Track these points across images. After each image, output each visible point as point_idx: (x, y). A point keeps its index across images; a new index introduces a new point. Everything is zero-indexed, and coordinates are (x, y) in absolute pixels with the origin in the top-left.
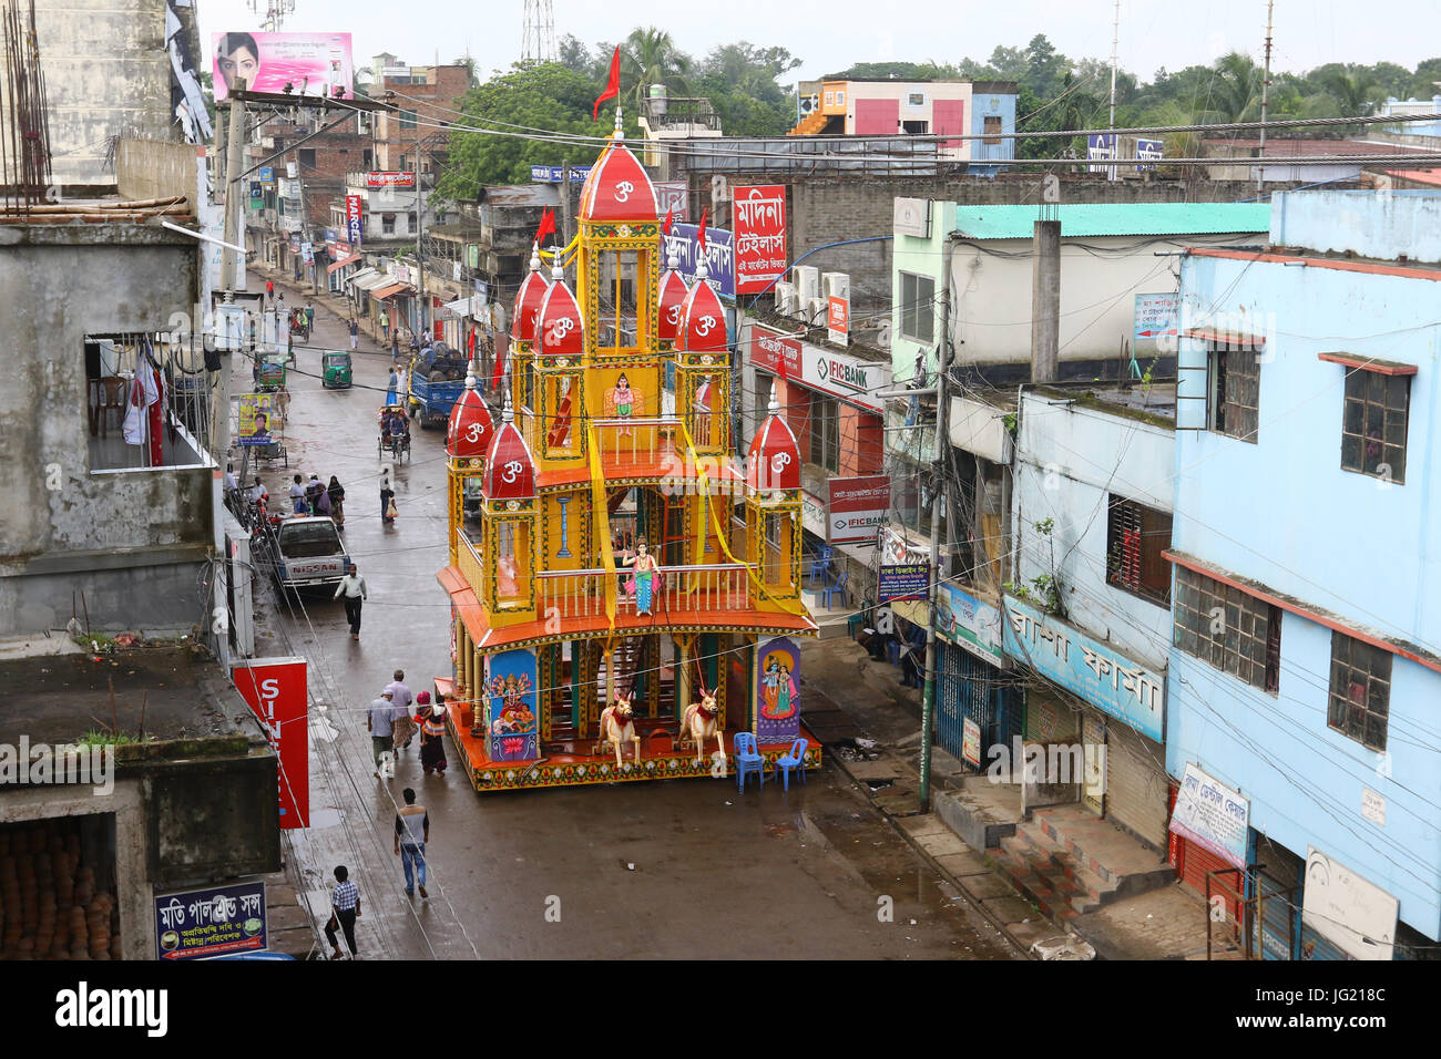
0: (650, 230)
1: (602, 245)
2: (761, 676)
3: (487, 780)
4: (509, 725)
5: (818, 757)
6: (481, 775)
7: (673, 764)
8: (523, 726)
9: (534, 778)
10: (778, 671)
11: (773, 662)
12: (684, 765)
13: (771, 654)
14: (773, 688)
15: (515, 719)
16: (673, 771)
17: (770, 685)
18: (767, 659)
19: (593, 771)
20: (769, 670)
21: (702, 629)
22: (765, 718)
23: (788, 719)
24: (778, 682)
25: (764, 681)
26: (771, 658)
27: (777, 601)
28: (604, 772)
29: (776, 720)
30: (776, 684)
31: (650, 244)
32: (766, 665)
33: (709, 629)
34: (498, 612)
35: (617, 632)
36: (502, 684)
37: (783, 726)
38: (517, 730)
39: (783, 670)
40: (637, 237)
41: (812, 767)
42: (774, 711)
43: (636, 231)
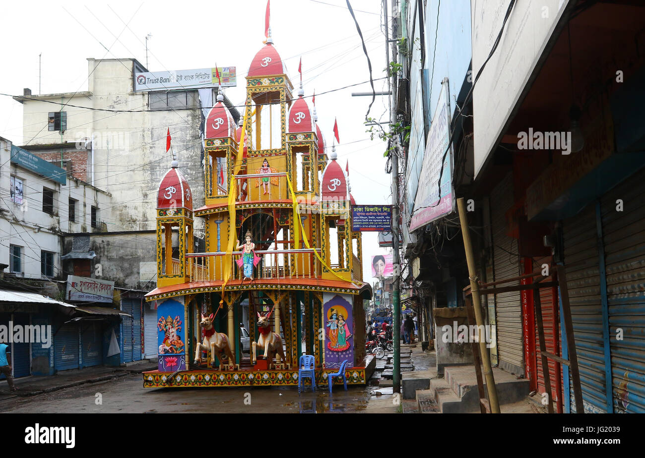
0: (280, 81)
1: (253, 90)
2: (326, 323)
3: (150, 381)
4: (168, 348)
5: (363, 376)
6: (147, 377)
7: (266, 376)
8: (176, 349)
9: (178, 381)
10: (337, 319)
11: (334, 312)
12: (273, 377)
13: (333, 308)
14: (334, 330)
15: (172, 345)
16: (266, 381)
17: (332, 328)
18: (329, 311)
19: (215, 378)
20: (331, 318)
21: (282, 287)
22: (330, 350)
23: (346, 351)
24: (337, 326)
25: (328, 325)
26: (332, 310)
27: (335, 273)
28: (222, 379)
29: (338, 352)
30: (336, 328)
31: (280, 88)
32: (329, 315)
33: (286, 287)
34: (161, 277)
35: (228, 288)
36: (164, 322)
37: (342, 356)
38: (173, 352)
39: (340, 318)
40: (273, 84)
41: (359, 383)
42: (334, 346)
43: (272, 81)
